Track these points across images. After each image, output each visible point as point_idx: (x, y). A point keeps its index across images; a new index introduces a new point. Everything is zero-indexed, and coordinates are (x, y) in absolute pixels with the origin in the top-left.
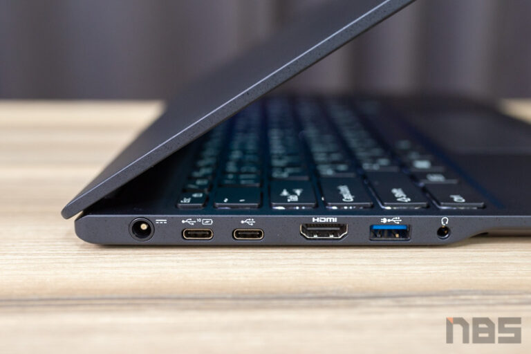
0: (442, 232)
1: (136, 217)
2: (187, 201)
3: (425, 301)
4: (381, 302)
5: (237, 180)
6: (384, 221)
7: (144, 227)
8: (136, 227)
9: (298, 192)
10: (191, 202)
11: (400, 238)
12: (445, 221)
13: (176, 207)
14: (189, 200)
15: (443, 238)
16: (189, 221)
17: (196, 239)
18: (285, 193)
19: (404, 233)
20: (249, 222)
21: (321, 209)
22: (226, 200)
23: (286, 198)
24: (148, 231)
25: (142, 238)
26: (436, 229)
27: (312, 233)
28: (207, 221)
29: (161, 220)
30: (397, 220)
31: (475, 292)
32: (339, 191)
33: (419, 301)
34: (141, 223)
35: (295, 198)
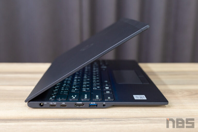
0: (104, 105)
1: (40, 102)
2: (51, 98)
3: (95, 120)
4: (86, 120)
5: (63, 92)
6: (92, 103)
7: (42, 104)
8: (40, 104)
9: (76, 96)
10: (52, 99)
11: (95, 107)
12: (104, 103)
13: (49, 100)
14: (52, 98)
15: (104, 107)
16: (51, 103)
17: (53, 107)
18: (73, 96)
19: (97, 105)
20: (64, 103)
21: (80, 101)
22: (59, 98)
23: (72, 97)
24: (43, 105)
25: (41, 106)
26: (103, 105)
27: (77, 106)
28: (55, 103)
29: (45, 103)
30: (94, 103)
31: (106, 118)
32: (85, 96)
33: (94, 120)
34: (41, 103)
35: (74, 98)
